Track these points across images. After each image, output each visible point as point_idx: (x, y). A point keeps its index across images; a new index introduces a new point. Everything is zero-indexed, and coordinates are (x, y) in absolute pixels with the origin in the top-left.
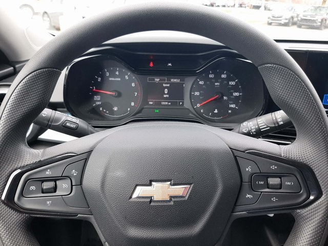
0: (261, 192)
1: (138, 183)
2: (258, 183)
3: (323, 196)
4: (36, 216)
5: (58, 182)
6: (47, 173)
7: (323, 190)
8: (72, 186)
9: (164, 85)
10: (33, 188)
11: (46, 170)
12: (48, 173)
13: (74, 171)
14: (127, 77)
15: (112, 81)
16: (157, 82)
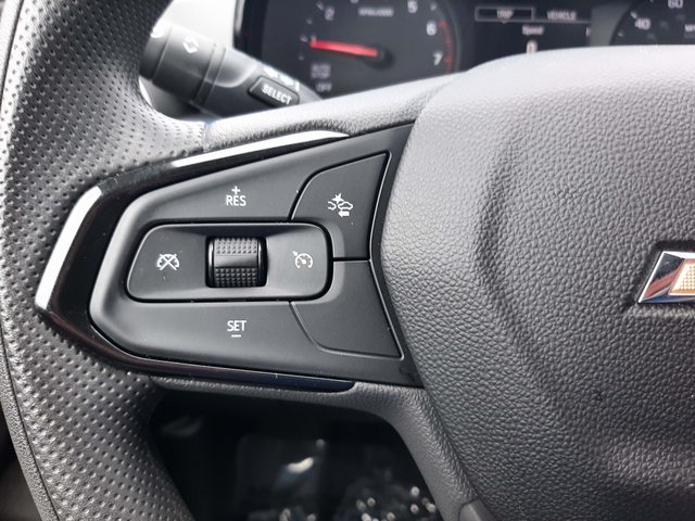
1: (669, 234)
4: (176, 382)
5: (272, 243)
6: (231, 200)
8: (331, 260)
9: (527, 31)
10: (168, 260)
11: (226, 186)
12: (235, 202)
13: (338, 198)
14: (412, 7)
15: (367, 17)
16: (504, 22)
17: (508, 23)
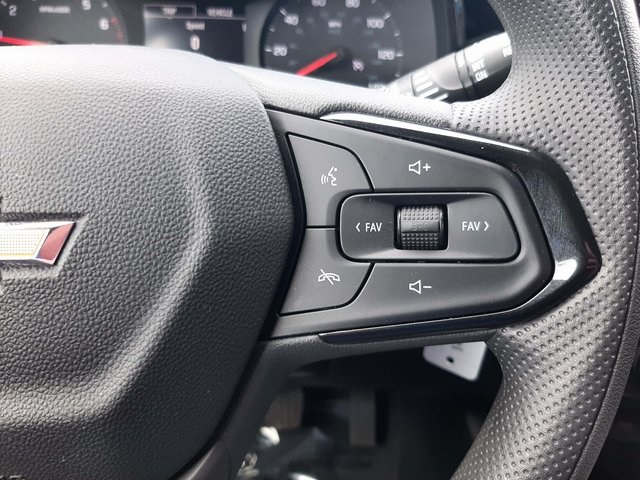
0: (373, 262)
2: (362, 227)
3: (603, 271)
7: (602, 246)
9: (190, 26)
14: (86, 5)
15: (46, 14)
16: (170, 18)
17: (173, 20)
